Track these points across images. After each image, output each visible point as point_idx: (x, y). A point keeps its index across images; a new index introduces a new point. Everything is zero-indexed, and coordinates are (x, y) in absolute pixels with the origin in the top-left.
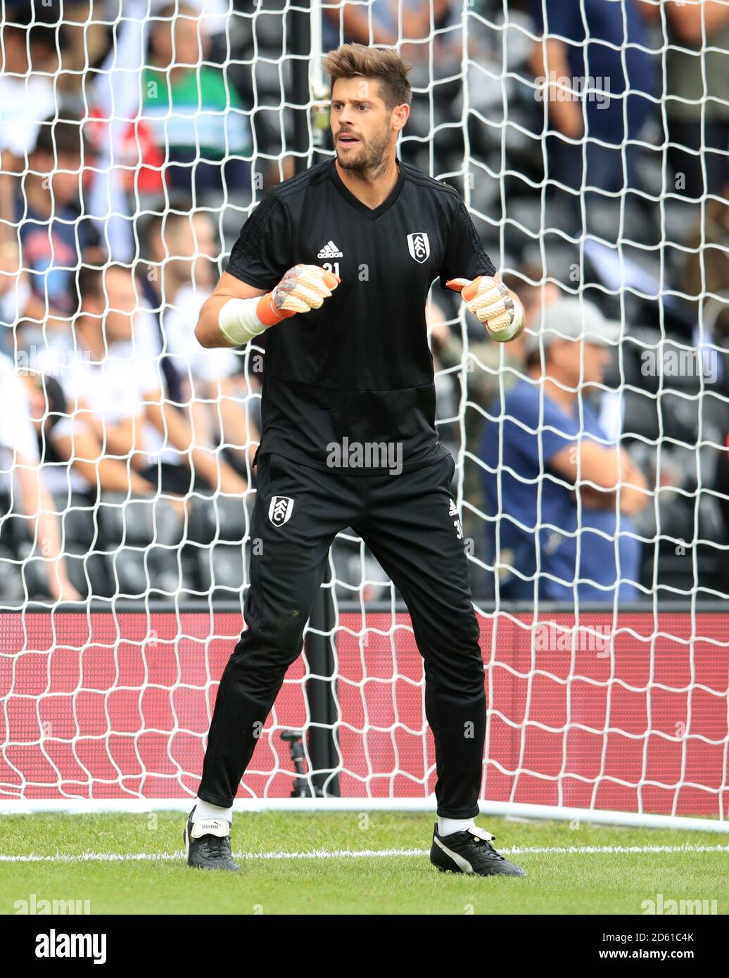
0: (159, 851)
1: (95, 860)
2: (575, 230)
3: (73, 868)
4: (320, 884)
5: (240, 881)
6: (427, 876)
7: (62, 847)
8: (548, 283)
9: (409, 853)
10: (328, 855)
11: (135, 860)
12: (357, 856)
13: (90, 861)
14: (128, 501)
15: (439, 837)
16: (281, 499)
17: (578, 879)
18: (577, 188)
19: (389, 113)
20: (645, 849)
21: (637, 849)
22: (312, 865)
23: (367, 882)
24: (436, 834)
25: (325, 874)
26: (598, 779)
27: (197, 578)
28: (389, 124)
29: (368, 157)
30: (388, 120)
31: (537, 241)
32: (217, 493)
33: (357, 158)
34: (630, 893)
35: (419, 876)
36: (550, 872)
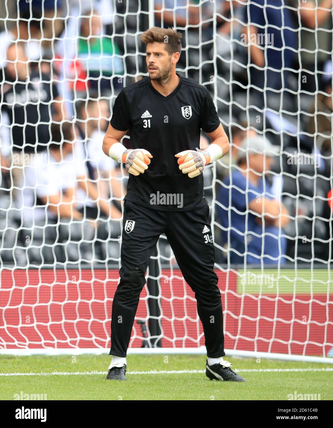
0: (85, 371)
1: (58, 375)
2: (262, 107)
3: (48, 378)
4: (153, 385)
5: (119, 384)
6: (199, 381)
7: (44, 369)
8: (250, 129)
9: (191, 372)
10: (157, 372)
11: (75, 375)
12: (169, 373)
13: (56, 375)
14: (72, 222)
15: (208, 366)
16: (130, 221)
17: (263, 383)
18: (262, 88)
19: (170, 57)
20: (292, 370)
21: (288, 370)
22: (150, 377)
23: (173, 384)
24: (207, 364)
25: (155, 381)
26: (272, 340)
27: (101, 255)
28: (170, 61)
29: (161, 76)
30: (170, 60)
31: (245, 111)
32: (109, 219)
33: (156, 76)
34: (285, 389)
35: (196, 382)
36: (251, 380)
